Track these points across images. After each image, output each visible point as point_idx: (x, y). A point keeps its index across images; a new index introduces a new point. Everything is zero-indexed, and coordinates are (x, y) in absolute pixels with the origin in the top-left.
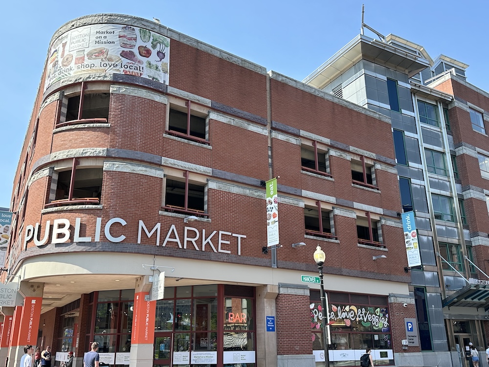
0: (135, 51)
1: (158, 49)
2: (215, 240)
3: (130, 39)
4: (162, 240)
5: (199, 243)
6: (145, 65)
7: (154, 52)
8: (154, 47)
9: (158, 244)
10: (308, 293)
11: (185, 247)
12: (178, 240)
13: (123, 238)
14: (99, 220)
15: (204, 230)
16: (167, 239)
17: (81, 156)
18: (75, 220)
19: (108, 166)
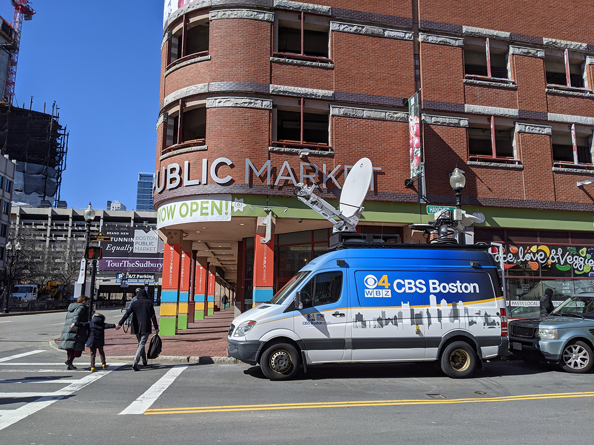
4: (273, 179)
9: (269, 183)
12: (292, 178)
13: (228, 178)
14: (205, 161)
15: (324, 165)
16: (280, 177)
17: (186, 96)
18: (184, 163)
19: (209, 102)
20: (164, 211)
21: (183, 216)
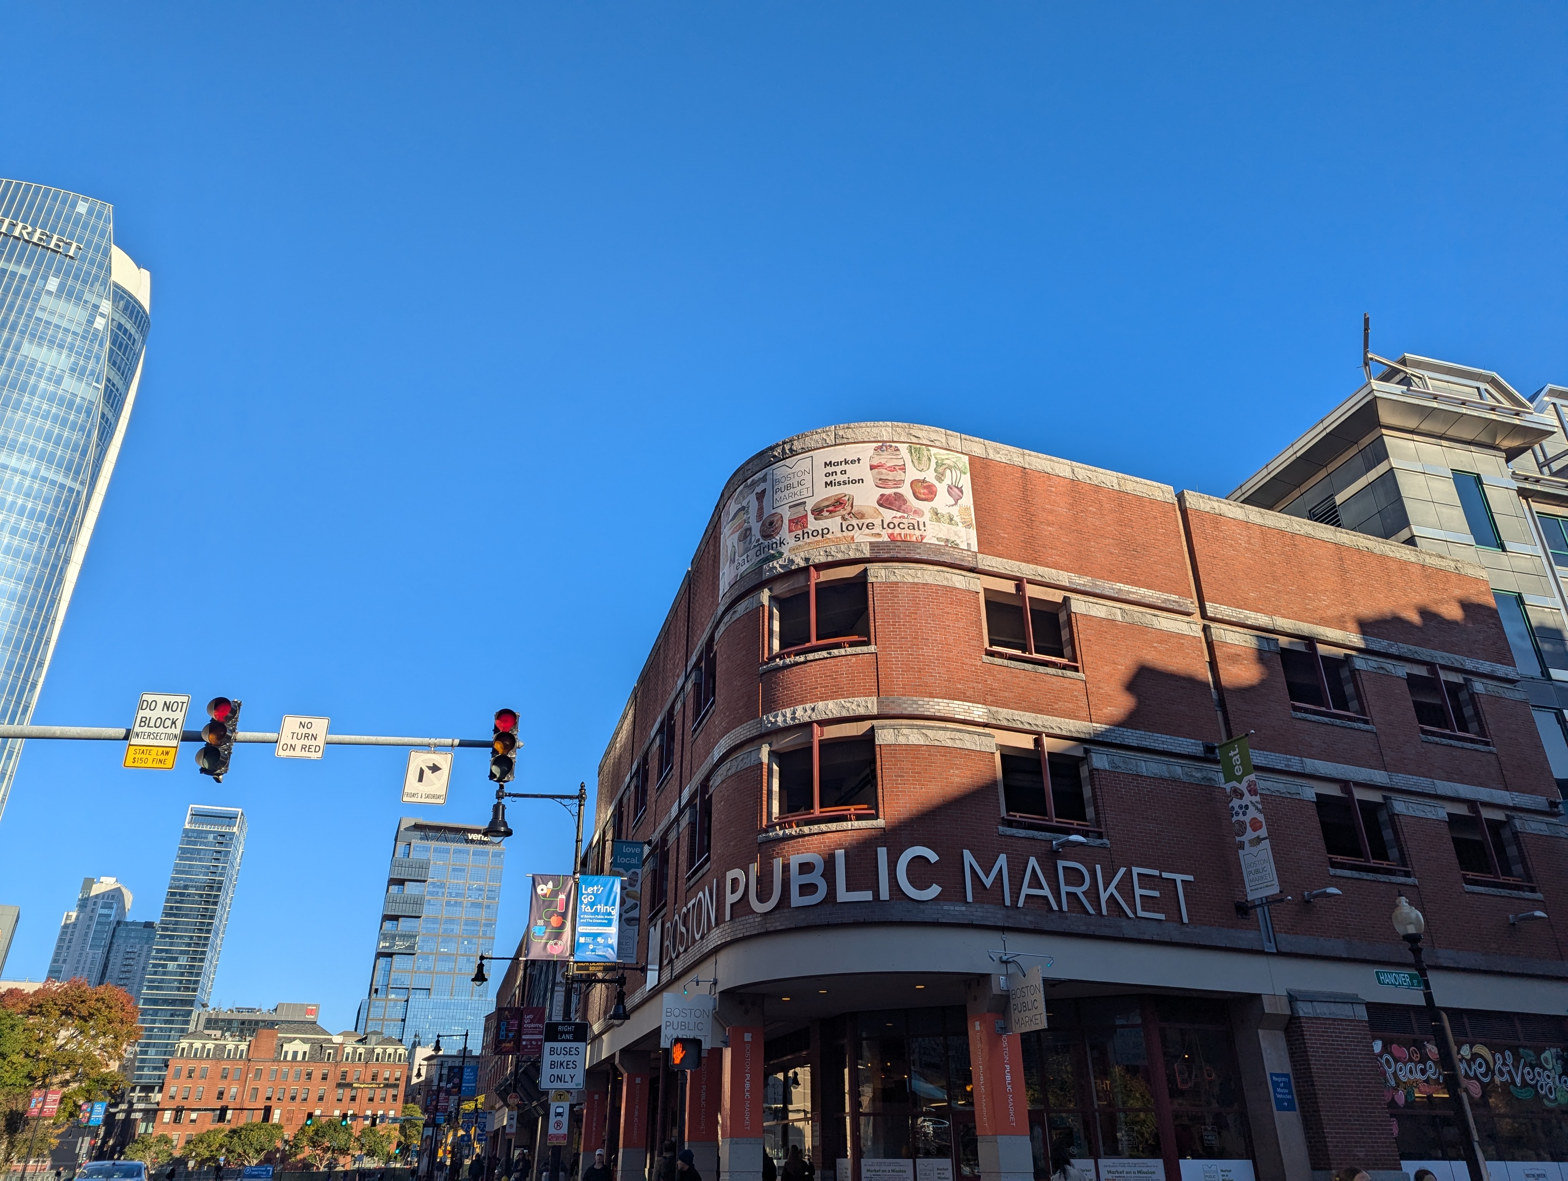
0: (906, 491)
1: (947, 481)
2: (1126, 887)
3: (893, 469)
4: (1015, 895)
5: (1093, 894)
6: (927, 517)
7: (941, 489)
8: (940, 478)
9: (1008, 902)
10: (1362, 1013)
11: (1065, 908)
12: (1046, 892)
13: (935, 890)
14: (882, 852)
15: (1098, 867)
16: (1025, 890)
17: (826, 717)
18: (834, 854)
19: (883, 734)
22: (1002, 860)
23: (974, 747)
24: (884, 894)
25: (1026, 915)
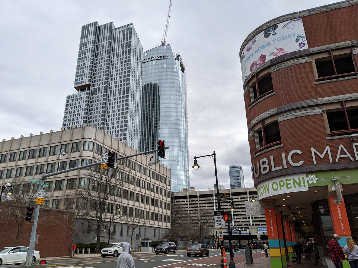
4: (334, 158)
9: (331, 161)
11: (357, 159)
12: (348, 155)
13: (301, 162)
14: (283, 154)
16: (339, 156)
17: (264, 118)
18: (270, 157)
19: (280, 119)
20: (262, 188)
21: (275, 190)
22: (328, 148)
23: (313, 114)
24: (285, 167)
25: (340, 164)
